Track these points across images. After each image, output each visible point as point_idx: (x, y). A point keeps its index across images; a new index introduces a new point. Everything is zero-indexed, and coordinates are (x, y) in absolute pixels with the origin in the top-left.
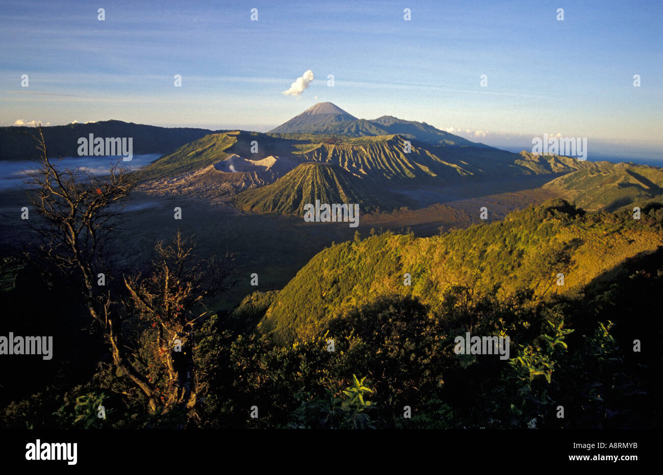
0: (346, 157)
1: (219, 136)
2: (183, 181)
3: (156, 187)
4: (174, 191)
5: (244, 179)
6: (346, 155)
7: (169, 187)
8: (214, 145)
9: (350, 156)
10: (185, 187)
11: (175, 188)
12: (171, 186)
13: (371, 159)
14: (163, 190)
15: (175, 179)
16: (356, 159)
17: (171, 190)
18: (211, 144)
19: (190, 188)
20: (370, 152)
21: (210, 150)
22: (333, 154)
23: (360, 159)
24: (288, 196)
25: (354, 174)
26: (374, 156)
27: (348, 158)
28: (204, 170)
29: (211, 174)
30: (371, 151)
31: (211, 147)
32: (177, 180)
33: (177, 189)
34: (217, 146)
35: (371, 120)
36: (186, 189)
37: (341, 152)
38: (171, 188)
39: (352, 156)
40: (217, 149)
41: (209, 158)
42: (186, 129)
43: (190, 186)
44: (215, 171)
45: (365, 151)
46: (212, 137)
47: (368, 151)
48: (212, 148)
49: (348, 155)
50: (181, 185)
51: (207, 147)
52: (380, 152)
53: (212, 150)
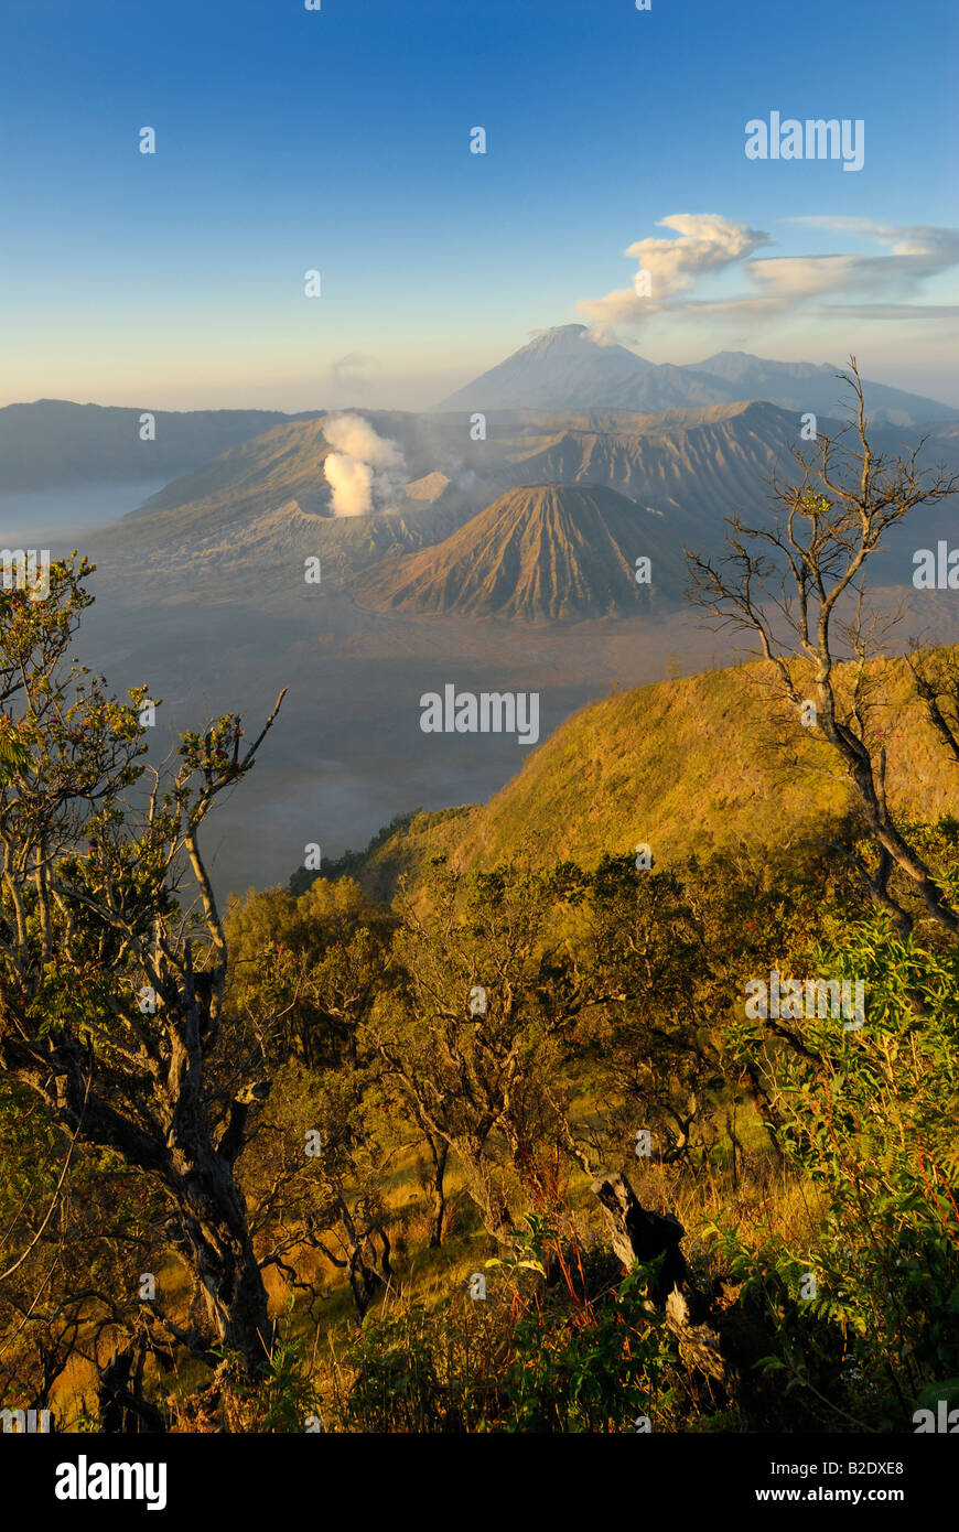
0: (628, 465)
1: (307, 427)
2: (224, 546)
3: (159, 562)
4: (203, 569)
5: (372, 532)
6: (625, 460)
7: (191, 559)
8: (295, 450)
9: (637, 461)
10: (231, 559)
11: (206, 561)
12: (197, 557)
13: (689, 467)
14: (177, 569)
15: (206, 540)
16: (651, 471)
17: (197, 567)
18: (288, 449)
19: (243, 560)
20: (687, 449)
21: (285, 464)
22: (593, 459)
23: (662, 469)
24: (484, 573)
25: (648, 509)
26: (698, 460)
27: (632, 466)
28: (273, 513)
29: (292, 523)
30: (691, 447)
31: (287, 455)
32: (210, 543)
33: (212, 563)
34: (301, 453)
35: (687, 366)
36: (233, 563)
37: (614, 451)
38: (198, 562)
39: (641, 462)
40: (303, 461)
41: (287, 483)
42: (223, 413)
43: (240, 556)
44: (300, 516)
45: (673, 446)
46: (289, 429)
47: (683, 449)
48: (289, 459)
49: (630, 460)
50: (219, 555)
51: (277, 455)
52: (714, 449)
53: (291, 464)
